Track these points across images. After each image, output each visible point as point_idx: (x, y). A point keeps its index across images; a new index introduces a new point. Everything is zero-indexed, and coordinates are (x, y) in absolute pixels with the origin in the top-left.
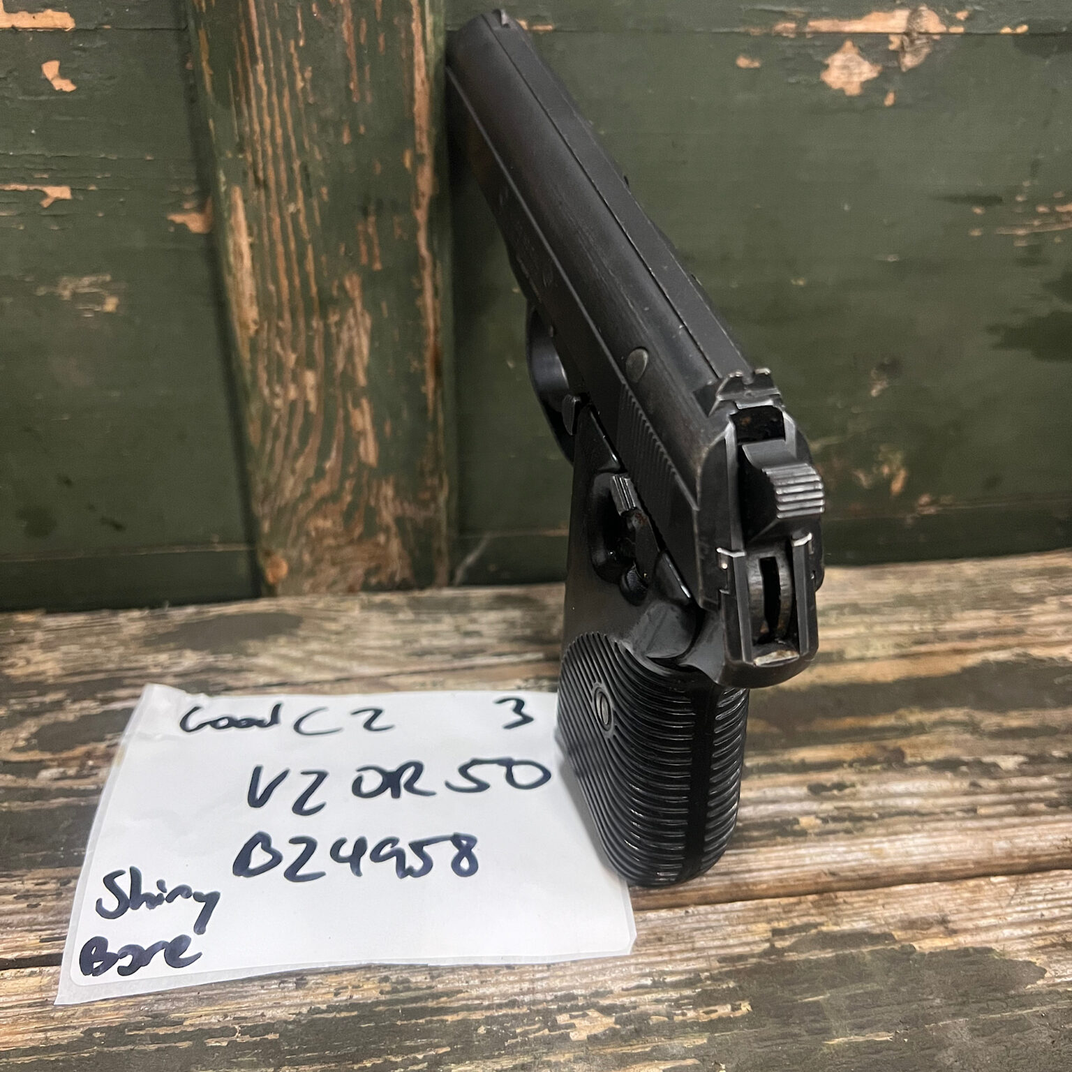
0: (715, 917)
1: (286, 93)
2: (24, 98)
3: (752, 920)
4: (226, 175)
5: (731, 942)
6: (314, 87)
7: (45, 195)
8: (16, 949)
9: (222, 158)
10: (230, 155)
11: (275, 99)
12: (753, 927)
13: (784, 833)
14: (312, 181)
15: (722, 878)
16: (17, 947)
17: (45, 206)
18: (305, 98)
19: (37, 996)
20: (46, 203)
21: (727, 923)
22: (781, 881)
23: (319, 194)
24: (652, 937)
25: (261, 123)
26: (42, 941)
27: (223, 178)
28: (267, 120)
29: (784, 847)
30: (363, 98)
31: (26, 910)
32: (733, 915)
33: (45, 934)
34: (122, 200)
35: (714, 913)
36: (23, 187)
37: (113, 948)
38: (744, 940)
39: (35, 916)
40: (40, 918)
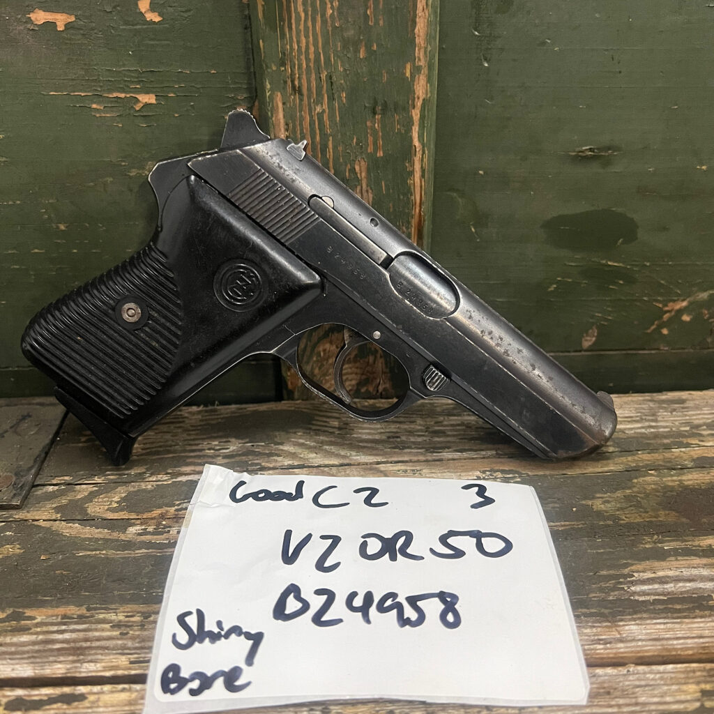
0: (652, 676)
1: (319, 18)
2: (124, 27)
3: (683, 681)
4: (270, 83)
5: (668, 699)
6: (340, 13)
7: (137, 101)
8: (112, 668)
9: (269, 70)
10: (274, 68)
11: (310, 24)
12: (684, 687)
13: (702, 607)
14: (335, 87)
15: (654, 643)
16: (112, 666)
17: (137, 109)
18: (333, 22)
19: (127, 708)
20: (138, 107)
21: (662, 682)
22: (704, 648)
23: (340, 97)
24: (602, 691)
25: (298, 42)
26: (131, 663)
27: (268, 86)
28: (304, 40)
29: (703, 620)
30: (377, 23)
31: (119, 636)
32: (666, 676)
33: (133, 657)
34: (192, 104)
35: (650, 673)
36: (123, 95)
37: (185, 674)
38: (678, 698)
39: (125, 642)
40: (130, 644)
